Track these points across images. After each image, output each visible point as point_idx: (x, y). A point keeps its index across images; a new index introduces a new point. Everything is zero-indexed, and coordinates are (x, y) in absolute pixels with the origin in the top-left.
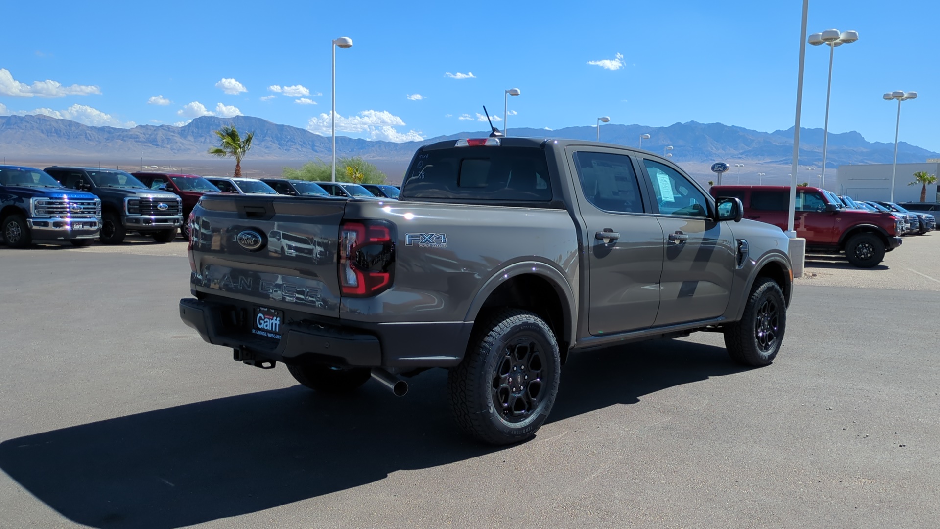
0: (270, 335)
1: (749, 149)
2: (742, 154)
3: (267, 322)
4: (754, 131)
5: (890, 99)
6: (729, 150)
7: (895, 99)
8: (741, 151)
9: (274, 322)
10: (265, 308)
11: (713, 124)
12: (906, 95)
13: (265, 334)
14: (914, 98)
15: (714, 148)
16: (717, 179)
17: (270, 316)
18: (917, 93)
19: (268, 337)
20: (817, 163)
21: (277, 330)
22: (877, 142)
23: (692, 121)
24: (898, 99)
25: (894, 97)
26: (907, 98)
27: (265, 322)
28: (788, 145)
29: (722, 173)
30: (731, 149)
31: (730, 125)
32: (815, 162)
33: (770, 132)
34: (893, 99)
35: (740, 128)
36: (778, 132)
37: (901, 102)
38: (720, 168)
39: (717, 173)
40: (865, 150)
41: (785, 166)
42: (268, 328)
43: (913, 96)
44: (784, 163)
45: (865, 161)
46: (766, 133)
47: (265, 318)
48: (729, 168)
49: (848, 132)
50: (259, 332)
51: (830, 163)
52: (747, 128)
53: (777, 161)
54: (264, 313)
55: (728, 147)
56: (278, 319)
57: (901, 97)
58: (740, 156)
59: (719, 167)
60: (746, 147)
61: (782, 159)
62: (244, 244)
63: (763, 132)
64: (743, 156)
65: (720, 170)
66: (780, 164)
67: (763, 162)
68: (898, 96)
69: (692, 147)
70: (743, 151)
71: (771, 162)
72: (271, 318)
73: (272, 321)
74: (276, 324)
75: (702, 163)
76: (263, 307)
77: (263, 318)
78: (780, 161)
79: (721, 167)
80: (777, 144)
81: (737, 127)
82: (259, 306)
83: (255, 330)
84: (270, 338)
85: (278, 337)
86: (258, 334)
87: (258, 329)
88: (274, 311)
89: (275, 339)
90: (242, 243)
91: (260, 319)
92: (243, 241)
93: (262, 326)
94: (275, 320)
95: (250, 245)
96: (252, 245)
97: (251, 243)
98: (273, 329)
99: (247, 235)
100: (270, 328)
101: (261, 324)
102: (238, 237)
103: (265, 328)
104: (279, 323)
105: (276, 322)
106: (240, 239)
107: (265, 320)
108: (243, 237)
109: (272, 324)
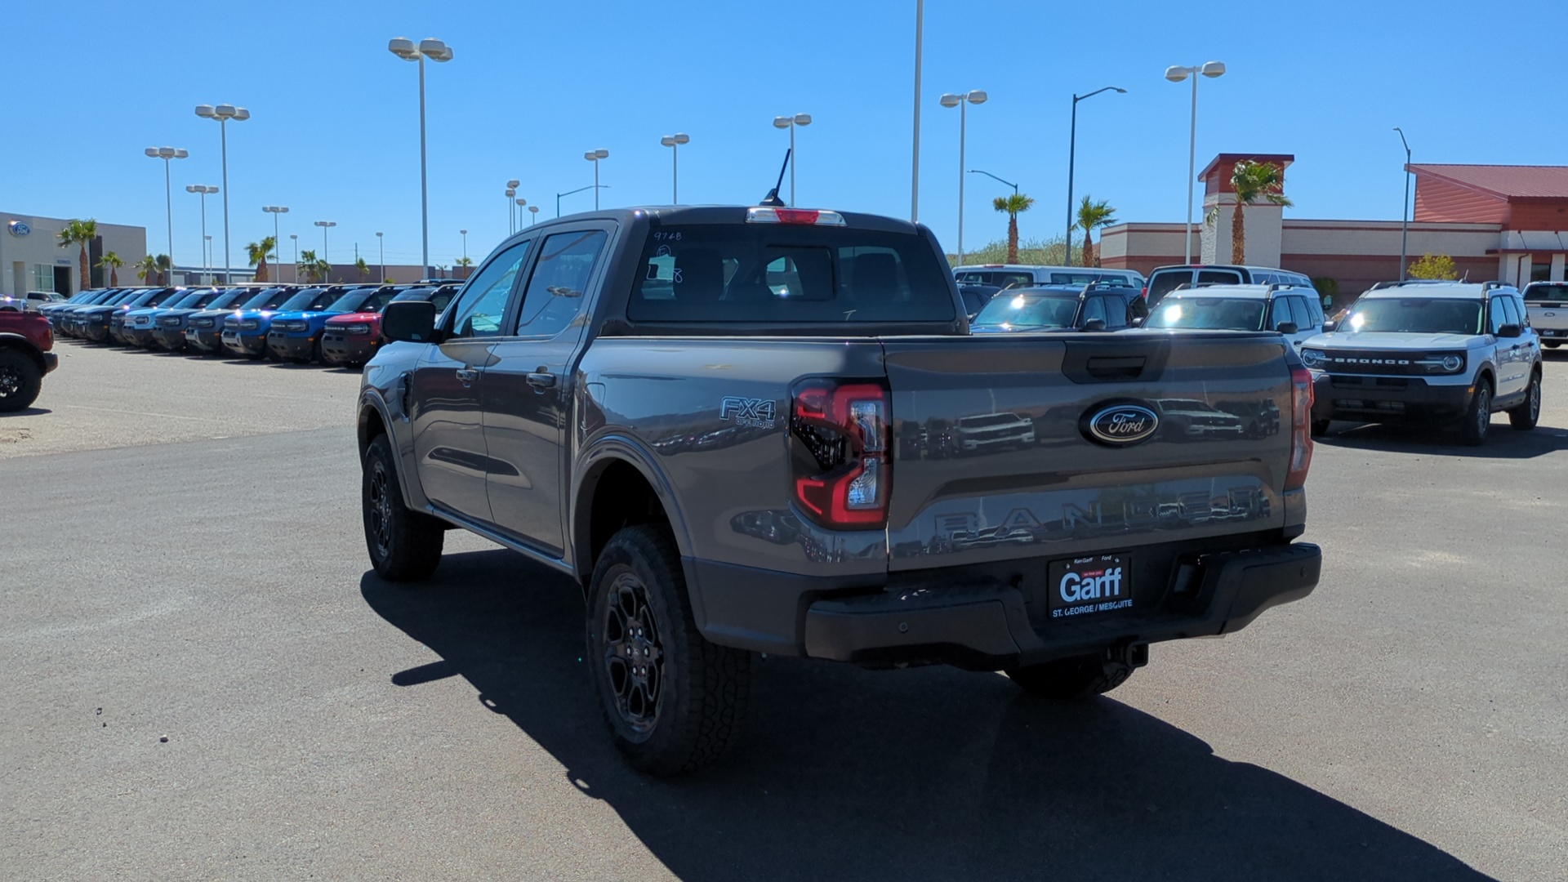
0: (1103, 607)
3: (1088, 584)
9: (1107, 578)
10: (1088, 557)
13: (1090, 609)
17: (1098, 570)
19: (1098, 613)
21: (1116, 592)
27: (1082, 587)
42: (1092, 595)
47: (1082, 579)
50: (1072, 612)
54: (1080, 570)
56: (1118, 570)
62: (1117, 434)
72: (1100, 573)
73: (1103, 579)
74: (1112, 583)
76: (1078, 558)
77: (1077, 579)
82: (1070, 558)
83: (1060, 611)
84: (1104, 611)
85: (1122, 604)
86: (1070, 616)
87: (1068, 606)
88: (1110, 558)
89: (1116, 610)
90: (1110, 434)
91: (1071, 582)
92: (1113, 428)
93: (1077, 596)
94: (1111, 574)
95: (1132, 433)
96: (1138, 433)
97: (1135, 430)
98: (1108, 593)
99: (1124, 415)
100: (1098, 595)
101: (1074, 592)
102: (1093, 422)
103: (1085, 597)
104: (1120, 577)
105: (1112, 578)
106: (1102, 427)
107: (1084, 583)
108: (1115, 421)
109: (1103, 585)
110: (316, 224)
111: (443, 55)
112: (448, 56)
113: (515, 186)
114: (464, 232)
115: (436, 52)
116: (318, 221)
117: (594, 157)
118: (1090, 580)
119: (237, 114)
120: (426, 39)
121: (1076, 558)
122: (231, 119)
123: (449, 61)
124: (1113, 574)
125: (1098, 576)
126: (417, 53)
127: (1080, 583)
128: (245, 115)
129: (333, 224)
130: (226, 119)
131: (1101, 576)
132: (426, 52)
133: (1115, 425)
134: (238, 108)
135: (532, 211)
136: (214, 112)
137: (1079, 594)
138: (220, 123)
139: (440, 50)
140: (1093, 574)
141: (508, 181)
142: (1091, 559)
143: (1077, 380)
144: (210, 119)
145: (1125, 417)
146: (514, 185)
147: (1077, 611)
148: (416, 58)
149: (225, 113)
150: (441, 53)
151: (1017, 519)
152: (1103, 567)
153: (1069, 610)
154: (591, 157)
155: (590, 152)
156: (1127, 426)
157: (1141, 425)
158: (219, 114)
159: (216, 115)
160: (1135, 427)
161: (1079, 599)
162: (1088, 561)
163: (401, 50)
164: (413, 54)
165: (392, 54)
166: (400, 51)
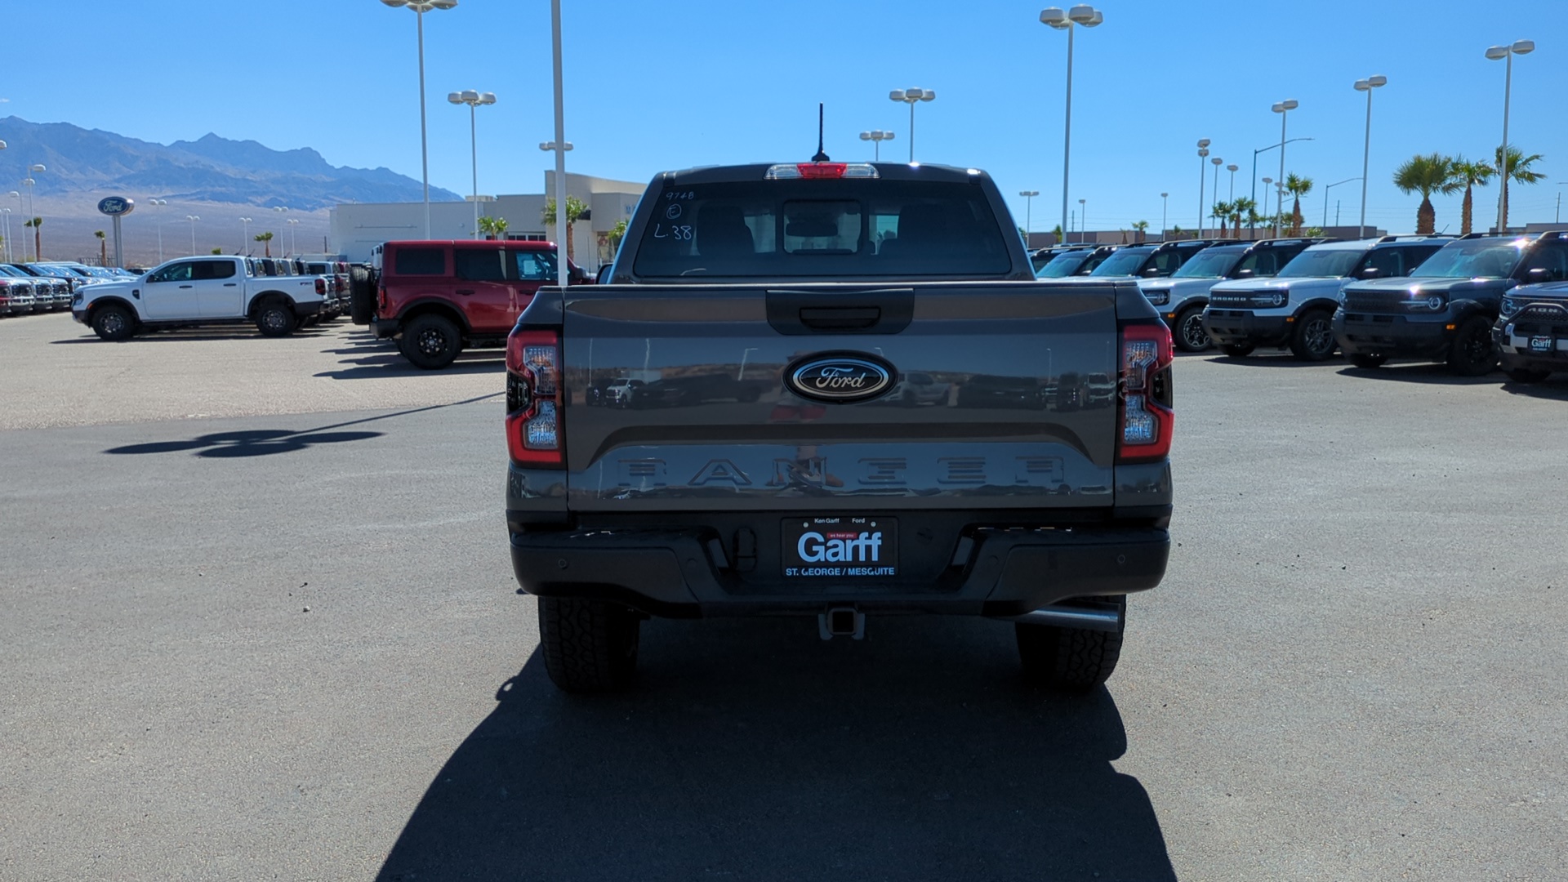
0: (852, 572)
1: (132, 172)
2: (119, 181)
3: (836, 546)
4: (136, 140)
5: (458, 102)
6: (94, 173)
7: (465, 104)
8: (117, 176)
9: (862, 543)
10: (833, 517)
11: (55, 124)
12: (481, 98)
13: (836, 572)
14: (492, 103)
15: (63, 170)
16: (112, 228)
17: (848, 532)
18: (495, 96)
19: (845, 578)
20: (254, 199)
21: (875, 558)
22: (345, 167)
23: (11, 117)
24: (469, 104)
25: (465, 100)
26: (482, 102)
27: (827, 549)
28: (201, 167)
29: (121, 216)
30: (96, 171)
31: (89, 128)
32: (250, 198)
33: (166, 144)
34: (462, 102)
35: (110, 134)
36: (180, 144)
37: (475, 108)
38: (115, 207)
39: (111, 216)
40: (328, 180)
41: (200, 203)
42: (841, 558)
43: (490, 100)
44: (198, 199)
45: (332, 197)
46: (159, 144)
47: (827, 540)
48: (133, 207)
49: (299, 148)
50: (811, 572)
51: (276, 199)
52: (124, 134)
53: (187, 195)
54: (824, 530)
55: (90, 168)
56: (878, 535)
57: (475, 100)
58: (116, 185)
59: (113, 204)
60: (125, 169)
61: (194, 192)
62: (828, 388)
63: (154, 144)
64: (122, 185)
65: (116, 211)
66: (192, 200)
67: (161, 195)
68: (470, 98)
69: (18, 165)
70: (120, 176)
71: (173, 196)
72: (852, 536)
73: (856, 542)
74: (868, 549)
75: (44, 198)
76: (820, 517)
77: (820, 538)
78: (192, 195)
79: (117, 204)
80: (182, 165)
81: (105, 132)
82: (809, 515)
83: (795, 570)
84: (854, 577)
85: (880, 571)
86: (808, 577)
87: (807, 566)
88: (863, 521)
89: (871, 576)
90: (817, 388)
91: (811, 543)
92: (821, 382)
93: (821, 557)
94: (866, 538)
95: (848, 388)
96: (857, 388)
97: (853, 385)
98: (862, 558)
99: (837, 369)
100: (849, 558)
101: (816, 553)
102: (795, 376)
103: (833, 559)
104: (880, 542)
105: (869, 542)
106: (809, 380)
107: (830, 544)
108: (823, 374)
109: (856, 549)
110: (1021, 194)
111: (1092, 20)
112: (1098, 21)
113: (1206, 145)
114: (1164, 195)
115: (1084, 17)
116: (1023, 191)
117: (1282, 108)
118: (840, 543)
119: (924, 96)
120: (1075, 6)
121: (816, 518)
122: (919, 101)
123: (1100, 25)
124: (870, 538)
125: (849, 539)
126: (1067, 20)
127: (824, 544)
128: (931, 97)
129: (1036, 194)
130: (915, 101)
131: (853, 540)
132: (1075, 19)
133: (823, 380)
134: (925, 91)
135: (1231, 169)
136: (904, 95)
137: (821, 554)
138: (910, 105)
139: (1090, 16)
140: (843, 536)
141: (1198, 141)
142: (837, 520)
143: (785, 330)
144: (902, 102)
145: (838, 371)
146: (1204, 144)
147: (818, 572)
148: (1066, 26)
149: (914, 96)
150: (1090, 18)
151: (716, 469)
152: (857, 531)
153: (806, 570)
154: (1279, 109)
155: (1278, 103)
156: (840, 381)
157: (860, 381)
158: (909, 97)
159: (907, 99)
160: (852, 383)
161: (823, 560)
162: (833, 521)
163: (1051, 19)
164: (1063, 22)
165: (1043, 24)
166: (1051, 21)
